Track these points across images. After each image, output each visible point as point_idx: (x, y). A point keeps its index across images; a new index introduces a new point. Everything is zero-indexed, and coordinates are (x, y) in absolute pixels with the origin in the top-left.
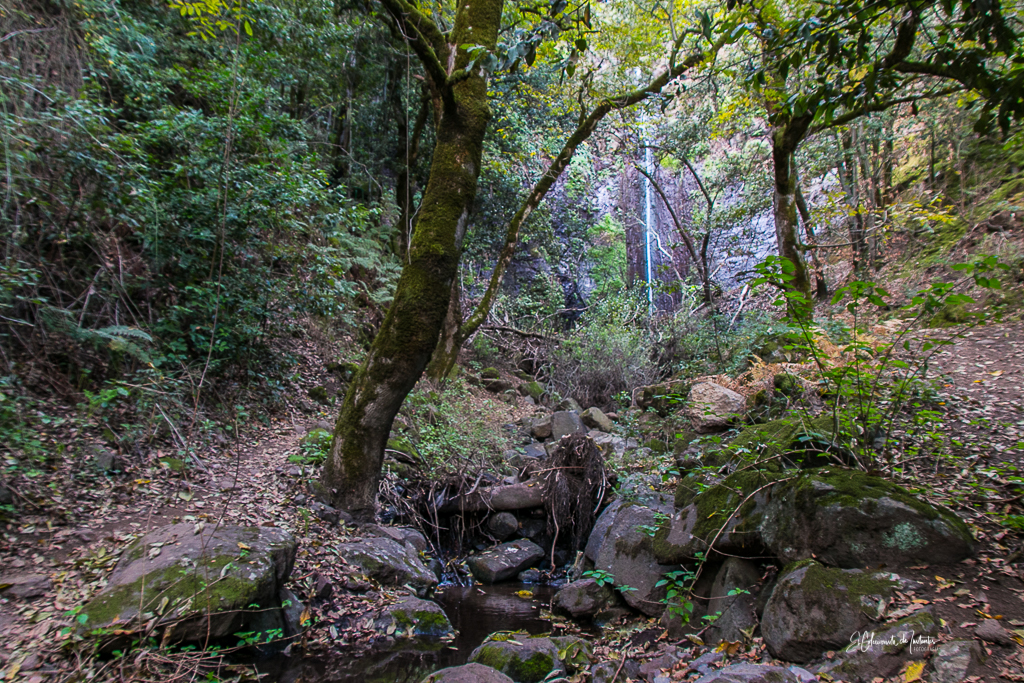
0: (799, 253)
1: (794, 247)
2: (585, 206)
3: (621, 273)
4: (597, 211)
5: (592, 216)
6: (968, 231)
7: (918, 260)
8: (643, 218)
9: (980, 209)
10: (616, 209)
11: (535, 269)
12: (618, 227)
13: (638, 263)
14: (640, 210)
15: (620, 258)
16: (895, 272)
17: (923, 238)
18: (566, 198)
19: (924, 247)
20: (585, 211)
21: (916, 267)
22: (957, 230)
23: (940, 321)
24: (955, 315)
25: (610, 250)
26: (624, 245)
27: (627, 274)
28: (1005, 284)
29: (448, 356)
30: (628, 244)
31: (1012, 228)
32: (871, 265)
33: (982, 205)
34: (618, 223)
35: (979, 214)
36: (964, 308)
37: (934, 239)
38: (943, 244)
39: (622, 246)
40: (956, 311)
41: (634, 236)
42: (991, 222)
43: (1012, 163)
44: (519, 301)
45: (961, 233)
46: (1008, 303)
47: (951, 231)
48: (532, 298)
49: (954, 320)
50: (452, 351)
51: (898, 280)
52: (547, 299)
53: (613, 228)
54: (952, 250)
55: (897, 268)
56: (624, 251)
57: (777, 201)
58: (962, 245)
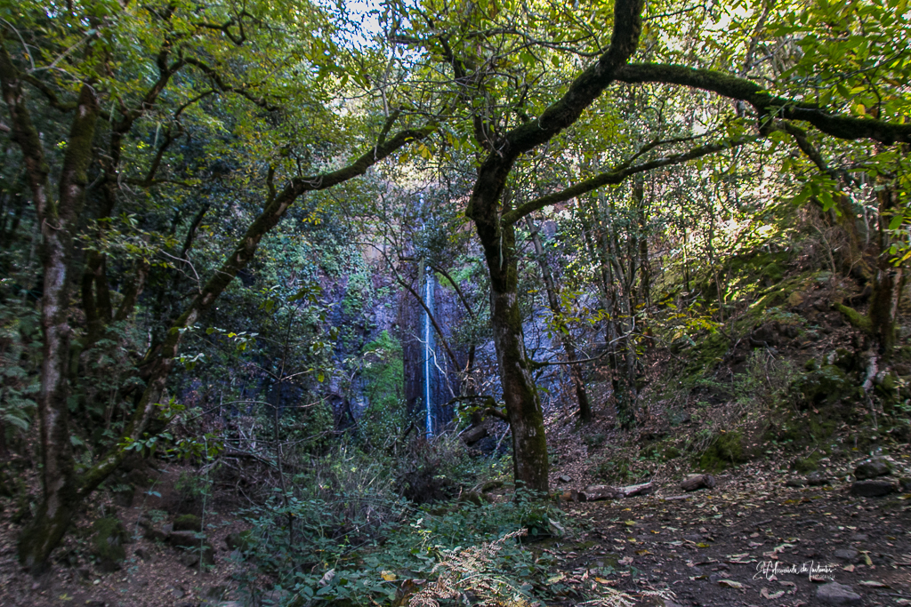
0: (525, 372)
1: (518, 364)
2: (361, 322)
3: (398, 391)
4: (374, 328)
5: (369, 332)
6: (731, 347)
7: (681, 379)
8: (423, 337)
9: (740, 323)
10: (394, 325)
11: (301, 387)
12: (395, 344)
13: (416, 380)
14: (419, 328)
15: (397, 375)
16: (658, 393)
17: (684, 355)
18: (342, 314)
19: (686, 365)
20: (362, 328)
21: (680, 387)
22: (718, 346)
23: (712, 458)
24: (730, 452)
25: (386, 367)
26: (400, 362)
27: (404, 392)
28: (786, 411)
29: (51, 522)
30: (406, 362)
31: (777, 344)
32: (631, 385)
33: (741, 320)
34: (396, 340)
35: (738, 328)
36: (739, 442)
37: (695, 356)
38: (705, 362)
39: (398, 364)
40: (730, 447)
41: (412, 354)
42: (753, 336)
43: (767, 276)
44: (282, 422)
45: (723, 349)
46: (793, 438)
47: (713, 347)
48: (296, 419)
49: (728, 459)
50: (56, 514)
51: (661, 402)
52: (313, 419)
53: (389, 345)
54: (716, 368)
55: (660, 387)
56: (401, 368)
57: (493, 302)
58: (726, 363)
